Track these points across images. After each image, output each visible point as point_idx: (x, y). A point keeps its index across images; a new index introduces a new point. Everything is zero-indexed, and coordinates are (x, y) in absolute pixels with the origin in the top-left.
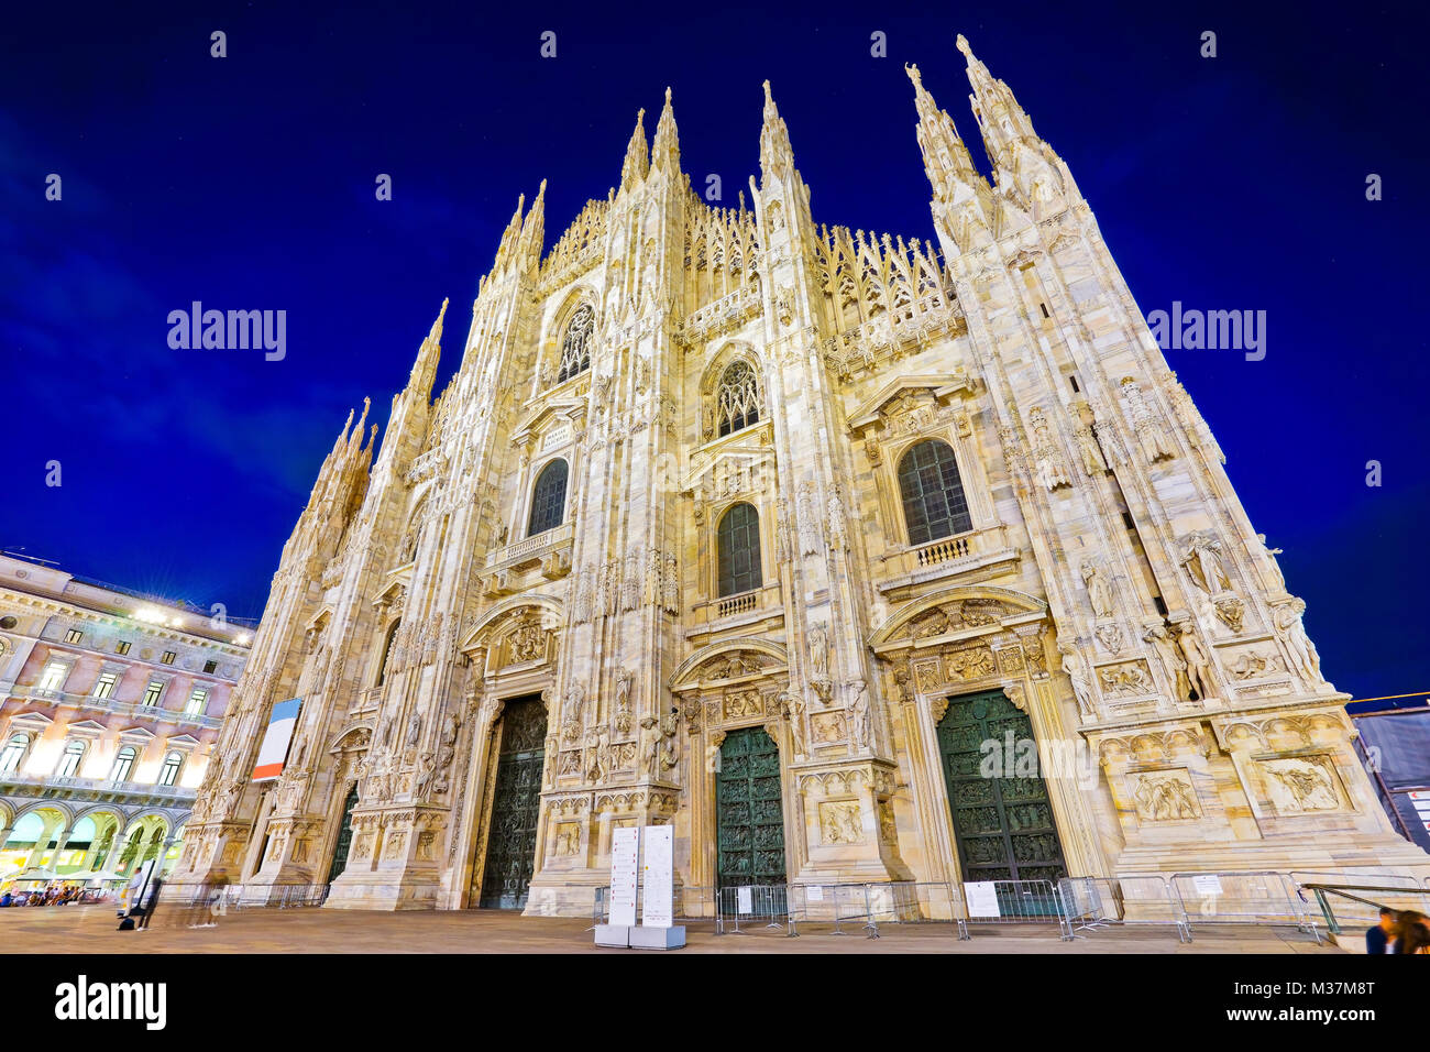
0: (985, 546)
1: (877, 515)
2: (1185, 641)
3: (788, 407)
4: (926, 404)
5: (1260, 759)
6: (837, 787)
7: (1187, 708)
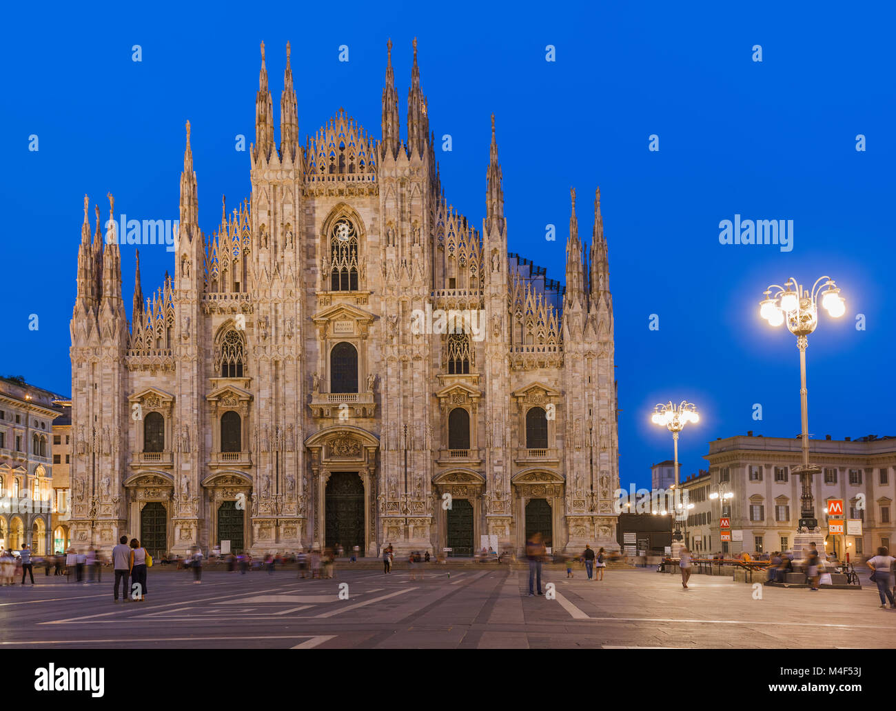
0: (551, 456)
1: (517, 432)
2: (594, 498)
3: (494, 380)
4: (541, 394)
5: (599, 526)
6: (499, 523)
7: (589, 514)
